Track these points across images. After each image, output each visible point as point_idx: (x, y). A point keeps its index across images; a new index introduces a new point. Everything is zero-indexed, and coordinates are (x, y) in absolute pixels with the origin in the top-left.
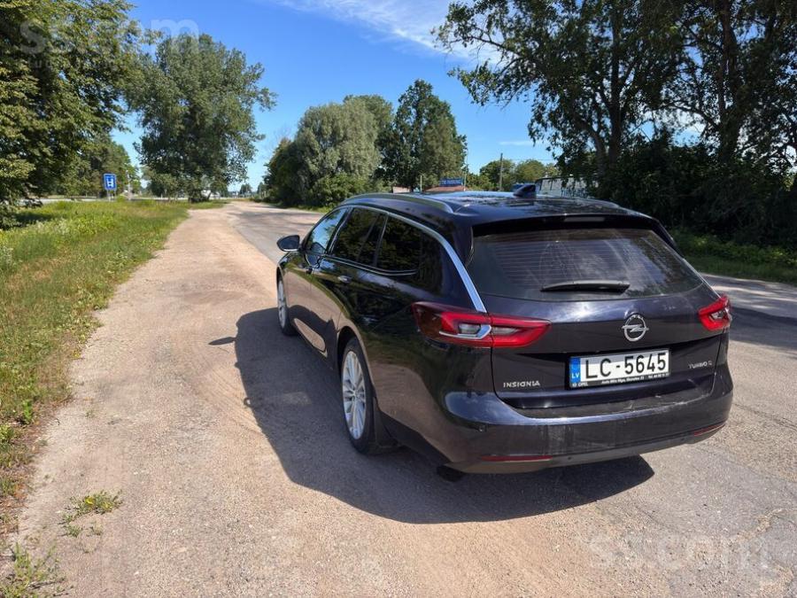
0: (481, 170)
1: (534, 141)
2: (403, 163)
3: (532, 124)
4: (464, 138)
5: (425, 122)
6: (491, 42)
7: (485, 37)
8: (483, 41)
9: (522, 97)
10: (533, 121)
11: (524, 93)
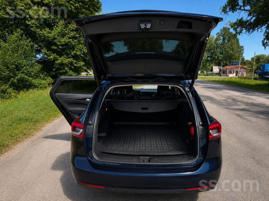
0: (252, 59)
1: (265, 47)
2: (216, 57)
3: (264, 40)
4: (243, 46)
5: (226, 41)
6: (244, 10)
7: (242, 8)
8: (241, 10)
9: (259, 30)
10: (264, 39)
11: (261, 28)
